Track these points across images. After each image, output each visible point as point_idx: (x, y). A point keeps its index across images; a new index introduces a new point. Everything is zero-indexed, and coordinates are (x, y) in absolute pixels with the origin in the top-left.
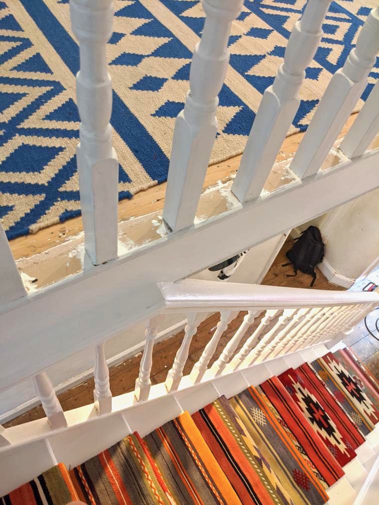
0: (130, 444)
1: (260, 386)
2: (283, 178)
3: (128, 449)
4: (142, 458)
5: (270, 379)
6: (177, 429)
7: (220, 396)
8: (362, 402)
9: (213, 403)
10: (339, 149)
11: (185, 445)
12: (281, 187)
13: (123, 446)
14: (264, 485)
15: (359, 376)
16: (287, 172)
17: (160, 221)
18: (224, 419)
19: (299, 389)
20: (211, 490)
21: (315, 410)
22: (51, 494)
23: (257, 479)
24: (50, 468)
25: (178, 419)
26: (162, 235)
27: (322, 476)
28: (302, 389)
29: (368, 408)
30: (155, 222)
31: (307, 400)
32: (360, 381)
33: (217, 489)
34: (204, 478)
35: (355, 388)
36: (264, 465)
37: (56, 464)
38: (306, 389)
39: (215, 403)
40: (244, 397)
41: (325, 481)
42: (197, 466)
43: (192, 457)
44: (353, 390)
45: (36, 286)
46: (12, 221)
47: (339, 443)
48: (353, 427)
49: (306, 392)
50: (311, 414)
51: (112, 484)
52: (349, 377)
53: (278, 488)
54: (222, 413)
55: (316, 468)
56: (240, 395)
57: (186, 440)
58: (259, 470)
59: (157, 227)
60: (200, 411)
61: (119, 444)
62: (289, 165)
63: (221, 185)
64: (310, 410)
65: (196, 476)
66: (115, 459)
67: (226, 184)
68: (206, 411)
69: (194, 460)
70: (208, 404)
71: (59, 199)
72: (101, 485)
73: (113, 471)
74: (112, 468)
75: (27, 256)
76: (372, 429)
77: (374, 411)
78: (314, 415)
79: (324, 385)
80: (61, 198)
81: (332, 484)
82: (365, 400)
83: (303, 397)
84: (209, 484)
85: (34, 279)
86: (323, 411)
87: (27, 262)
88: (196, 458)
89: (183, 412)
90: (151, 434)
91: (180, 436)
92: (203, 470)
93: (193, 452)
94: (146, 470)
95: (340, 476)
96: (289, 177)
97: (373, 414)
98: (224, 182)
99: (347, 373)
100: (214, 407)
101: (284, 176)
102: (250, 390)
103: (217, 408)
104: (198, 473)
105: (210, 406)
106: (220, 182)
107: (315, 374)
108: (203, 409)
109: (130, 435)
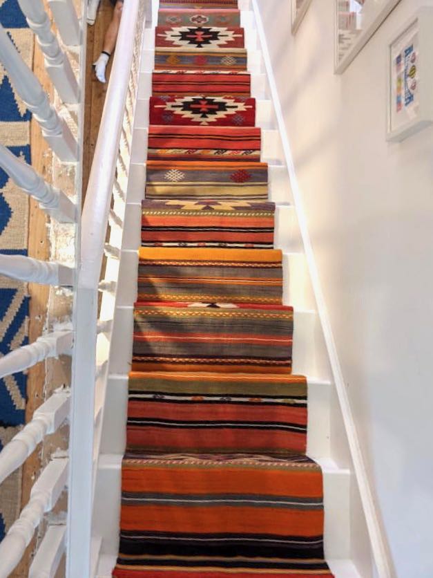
0: (140, 314)
1: (149, 148)
2: (68, 175)
3: (143, 317)
4: (156, 310)
5: (149, 134)
6: (148, 265)
7: (141, 204)
8: (219, 37)
9: (143, 216)
10: (64, 103)
11: (164, 265)
12: (75, 183)
13: (139, 319)
14: (226, 216)
15: (194, 14)
16: (65, 166)
17: (59, 289)
18: (160, 215)
19: (173, 106)
20: (205, 266)
21: (198, 106)
22: (145, 390)
23: (218, 219)
24: (127, 383)
25: (141, 260)
26: (72, 294)
27: (249, 150)
28: (174, 104)
29: (227, 36)
30: (59, 293)
31: (186, 106)
32: (200, 17)
33: (206, 261)
34: (194, 266)
35: (202, 33)
36: (213, 206)
37: (127, 378)
38: (176, 100)
39: (144, 213)
40: (151, 177)
41: (254, 150)
42: (183, 266)
43: (175, 266)
44: (203, 36)
45: (68, 387)
46: (13, 382)
47: (236, 107)
48: (233, 76)
49: (179, 102)
50: (199, 113)
51: (159, 340)
52: (190, 29)
53: (235, 207)
54: (155, 213)
55: (241, 150)
56: (148, 180)
57: (160, 263)
58: (214, 213)
59: (64, 294)
60: (142, 230)
61: (135, 322)
62: (59, 160)
63: (50, 226)
64: (195, 111)
65: (189, 271)
66: (145, 330)
67: (52, 221)
68: (146, 225)
69: (178, 266)
70: (140, 219)
71: (9, 345)
72: (156, 348)
73: (151, 336)
74: (148, 335)
75: (44, 383)
76: (246, 54)
77: (233, 32)
78: (201, 110)
79: (183, 74)
80: (7, 343)
81: (260, 146)
82: (218, 32)
83: (182, 108)
84: (200, 266)
85: (62, 386)
86: (204, 99)
87: (48, 385)
88: (177, 263)
89: (138, 252)
90: (139, 287)
91: (154, 265)
92: (188, 263)
93: (171, 263)
94: (165, 312)
95: (258, 135)
96: (70, 169)
97: (235, 36)
98: (49, 222)
99: (185, 29)
100: (147, 217)
101: (67, 171)
102: (149, 167)
103: (148, 215)
104: (187, 268)
105: (144, 219)
106: (47, 225)
107: (168, 74)
108: (143, 227)
109: (134, 310)
